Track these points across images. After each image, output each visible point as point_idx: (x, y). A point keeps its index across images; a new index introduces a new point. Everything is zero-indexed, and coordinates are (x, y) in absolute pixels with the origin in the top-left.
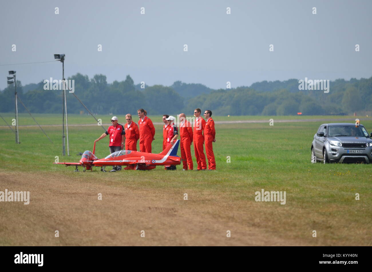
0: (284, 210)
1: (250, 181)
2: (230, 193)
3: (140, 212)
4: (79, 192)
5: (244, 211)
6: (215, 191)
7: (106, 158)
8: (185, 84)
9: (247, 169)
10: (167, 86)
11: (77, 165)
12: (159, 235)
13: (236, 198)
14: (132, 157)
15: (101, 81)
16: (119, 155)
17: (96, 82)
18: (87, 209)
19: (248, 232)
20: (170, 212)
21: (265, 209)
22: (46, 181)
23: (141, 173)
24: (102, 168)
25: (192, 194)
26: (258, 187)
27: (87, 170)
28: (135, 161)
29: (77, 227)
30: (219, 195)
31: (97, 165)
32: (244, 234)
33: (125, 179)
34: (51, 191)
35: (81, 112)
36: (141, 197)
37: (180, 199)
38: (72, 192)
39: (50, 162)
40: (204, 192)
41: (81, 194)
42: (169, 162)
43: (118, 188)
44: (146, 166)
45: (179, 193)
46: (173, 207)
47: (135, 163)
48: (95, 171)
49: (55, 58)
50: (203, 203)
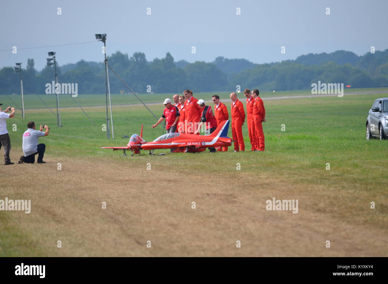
0: (348, 193)
1: (307, 162)
2: (288, 176)
3: (198, 199)
4: (132, 179)
5: (306, 195)
6: (272, 174)
7: (154, 141)
8: (227, 60)
9: (301, 149)
10: (209, 62)
11: (124, 149)
12: (222, 223)
13: (296, 182)
14: (181, 139)
15: (140, 59)
16: (168, 137)
17: (135, 60)
18: (144, 197)
19: (314, 218)
20: (230, 199)
21: (328, 193)
22: (95, 167)
23: (191, 156)
24: (150, 151)
25: (249, 178)
26: (317, 169)
27: (135, 154)
28: (184, 144)
29: (137, 216)
30: (277, 178)
31: (145, 149)
32: (310, 221)
33: (176, 163)
34: (104, 179)
35: (121, 92)
36: (196, 183)
37: (237, 184)
38: (126, 179)
39: (96, 146)
40: (260, 175)
41: (135, 181)
42: (219, 144)
43: (171, 174)
44: (196, 148)
45: (235, 177)
46: (232, 193)
47: (185, 145)
48: (144, 155)
49: (97, 38)
50: (263, 188)
